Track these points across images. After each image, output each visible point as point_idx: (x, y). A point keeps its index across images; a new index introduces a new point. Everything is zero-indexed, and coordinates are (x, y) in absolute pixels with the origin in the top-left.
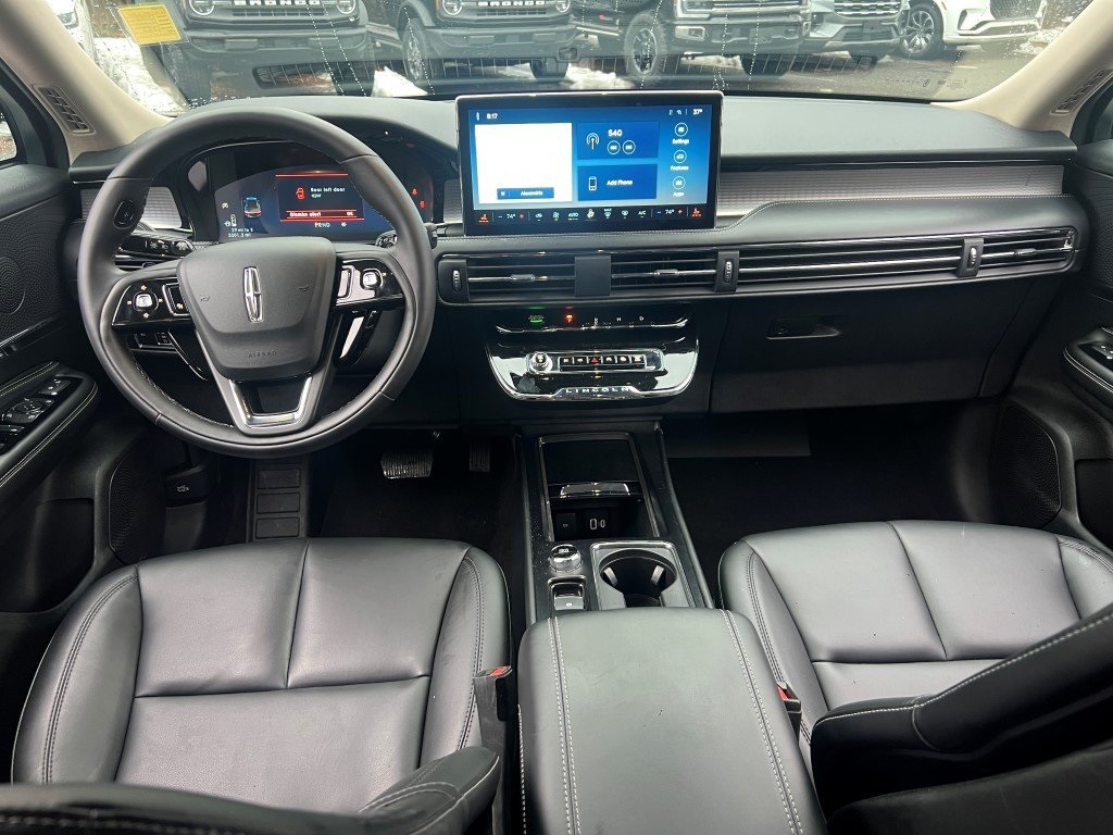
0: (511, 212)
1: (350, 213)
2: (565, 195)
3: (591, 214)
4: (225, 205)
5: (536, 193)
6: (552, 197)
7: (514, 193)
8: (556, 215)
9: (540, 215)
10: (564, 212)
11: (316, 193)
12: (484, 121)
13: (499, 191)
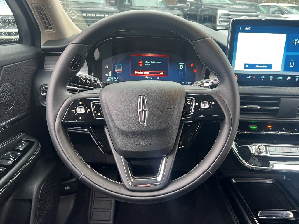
0: (249, 75)
1: (162, 73)
2: (277, 68)
3: (289, 78)
4: (107, 67)
5: (264, 67)
6: (271, 69)
7: (252, 66)
8: (271, 78)
9: (263, 77)
10: (275, 76)
11: (148, 63)
12: (244, 31)
13: (245, 64)
